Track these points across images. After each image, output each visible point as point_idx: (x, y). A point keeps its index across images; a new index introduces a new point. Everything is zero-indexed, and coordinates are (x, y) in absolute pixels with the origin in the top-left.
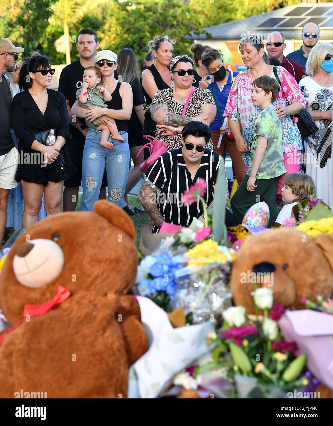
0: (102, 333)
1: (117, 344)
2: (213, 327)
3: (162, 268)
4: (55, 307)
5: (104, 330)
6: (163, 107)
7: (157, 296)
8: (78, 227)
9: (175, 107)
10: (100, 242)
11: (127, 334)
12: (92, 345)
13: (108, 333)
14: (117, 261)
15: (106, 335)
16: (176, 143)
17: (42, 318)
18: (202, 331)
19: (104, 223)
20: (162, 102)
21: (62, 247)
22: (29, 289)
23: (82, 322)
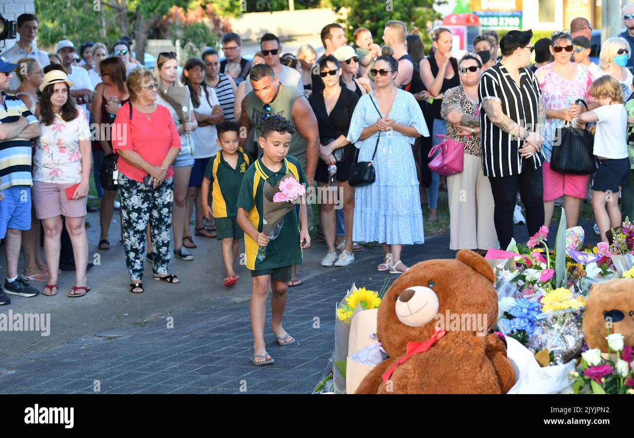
0: (479, 369)
1: (492, 378)
2: (574, 366)
3: (521, 311)
4: (434, 344)
5: (481, 366)
6: (457, 107)
7: (517, 334)
8: (449, 274)
9: (470, 106)
10: (468, 288)
11: (498, 369)
12: (474, 380)
13: (484, 369)
14: (484, 305)
15: (483, 371)
16: (472, 143)
17: (427, 354)
18: (566, 369)
19: (470, 271)
20: (455, 102)
21: (437, 293)
22: (409, 327)
23: (462, 359)
